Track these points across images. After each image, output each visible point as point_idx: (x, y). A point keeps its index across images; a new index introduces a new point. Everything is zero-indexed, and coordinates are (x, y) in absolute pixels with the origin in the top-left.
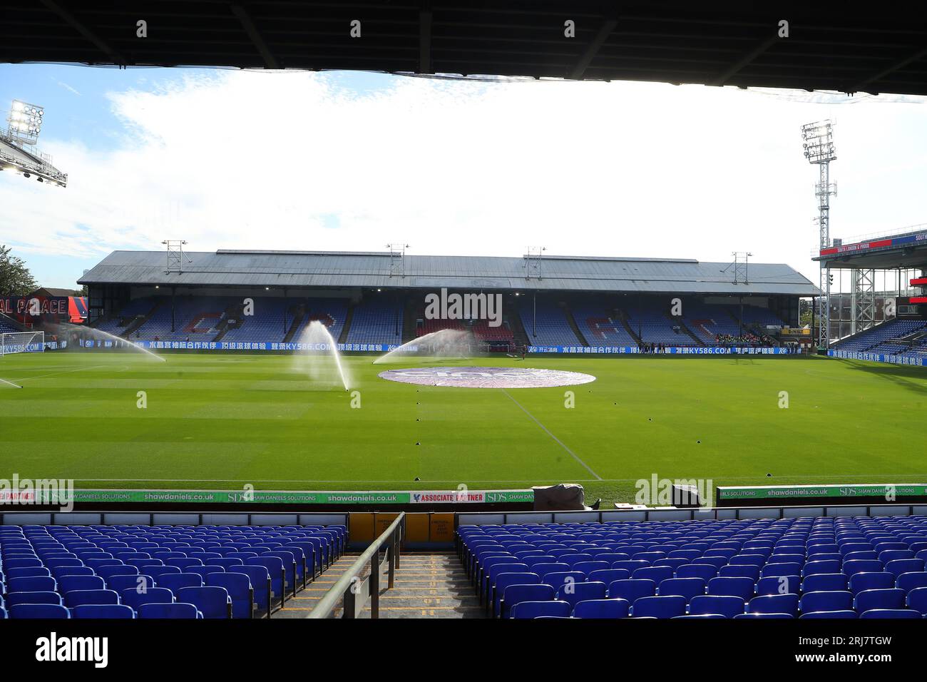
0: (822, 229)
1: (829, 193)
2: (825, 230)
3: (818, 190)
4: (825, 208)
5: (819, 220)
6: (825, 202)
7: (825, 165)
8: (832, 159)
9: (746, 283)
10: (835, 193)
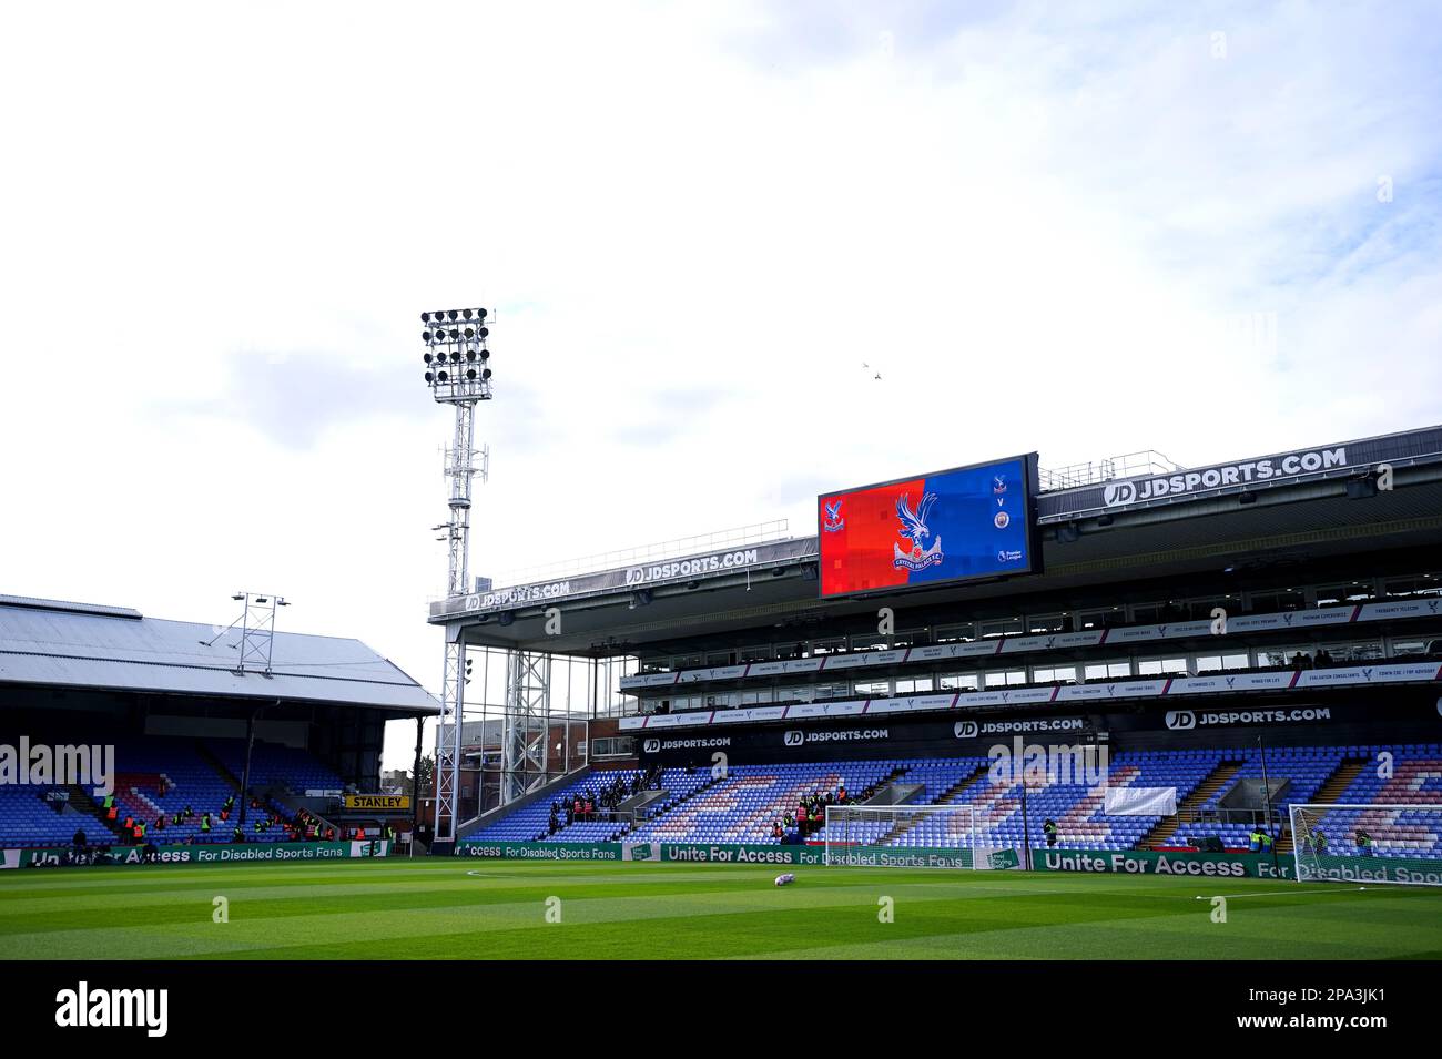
0: (454, 552)
1: (472, 472)
2: (460, 554)
3: (450, 464)
4: (461, 504)
5: (446, 531)
6: (463, 490)
7: (466, 410)
8: (483, 397)
9: (267, 675)
10: (485, 473)
